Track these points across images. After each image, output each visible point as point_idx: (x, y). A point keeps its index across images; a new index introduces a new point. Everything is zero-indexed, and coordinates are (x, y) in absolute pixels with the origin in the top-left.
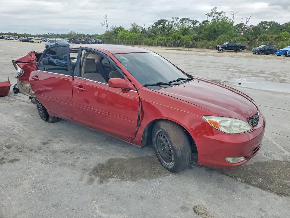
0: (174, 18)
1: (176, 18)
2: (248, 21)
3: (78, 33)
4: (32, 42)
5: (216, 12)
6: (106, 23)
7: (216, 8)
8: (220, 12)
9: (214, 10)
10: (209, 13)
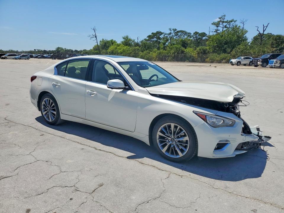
0: (172, 29)
1: (173, 29)
2: (265, 30)
3: (65, 49)
4: (4, 58)
5: (225, 20)
6: (95, 37)
7: (225, 16)
8: (231, 20)
9: (222, 19)
10: (216, 22)
